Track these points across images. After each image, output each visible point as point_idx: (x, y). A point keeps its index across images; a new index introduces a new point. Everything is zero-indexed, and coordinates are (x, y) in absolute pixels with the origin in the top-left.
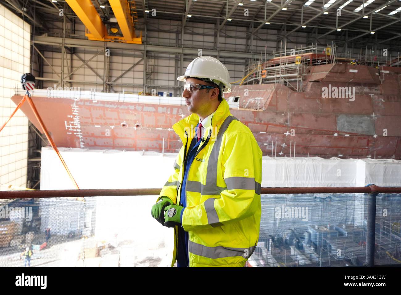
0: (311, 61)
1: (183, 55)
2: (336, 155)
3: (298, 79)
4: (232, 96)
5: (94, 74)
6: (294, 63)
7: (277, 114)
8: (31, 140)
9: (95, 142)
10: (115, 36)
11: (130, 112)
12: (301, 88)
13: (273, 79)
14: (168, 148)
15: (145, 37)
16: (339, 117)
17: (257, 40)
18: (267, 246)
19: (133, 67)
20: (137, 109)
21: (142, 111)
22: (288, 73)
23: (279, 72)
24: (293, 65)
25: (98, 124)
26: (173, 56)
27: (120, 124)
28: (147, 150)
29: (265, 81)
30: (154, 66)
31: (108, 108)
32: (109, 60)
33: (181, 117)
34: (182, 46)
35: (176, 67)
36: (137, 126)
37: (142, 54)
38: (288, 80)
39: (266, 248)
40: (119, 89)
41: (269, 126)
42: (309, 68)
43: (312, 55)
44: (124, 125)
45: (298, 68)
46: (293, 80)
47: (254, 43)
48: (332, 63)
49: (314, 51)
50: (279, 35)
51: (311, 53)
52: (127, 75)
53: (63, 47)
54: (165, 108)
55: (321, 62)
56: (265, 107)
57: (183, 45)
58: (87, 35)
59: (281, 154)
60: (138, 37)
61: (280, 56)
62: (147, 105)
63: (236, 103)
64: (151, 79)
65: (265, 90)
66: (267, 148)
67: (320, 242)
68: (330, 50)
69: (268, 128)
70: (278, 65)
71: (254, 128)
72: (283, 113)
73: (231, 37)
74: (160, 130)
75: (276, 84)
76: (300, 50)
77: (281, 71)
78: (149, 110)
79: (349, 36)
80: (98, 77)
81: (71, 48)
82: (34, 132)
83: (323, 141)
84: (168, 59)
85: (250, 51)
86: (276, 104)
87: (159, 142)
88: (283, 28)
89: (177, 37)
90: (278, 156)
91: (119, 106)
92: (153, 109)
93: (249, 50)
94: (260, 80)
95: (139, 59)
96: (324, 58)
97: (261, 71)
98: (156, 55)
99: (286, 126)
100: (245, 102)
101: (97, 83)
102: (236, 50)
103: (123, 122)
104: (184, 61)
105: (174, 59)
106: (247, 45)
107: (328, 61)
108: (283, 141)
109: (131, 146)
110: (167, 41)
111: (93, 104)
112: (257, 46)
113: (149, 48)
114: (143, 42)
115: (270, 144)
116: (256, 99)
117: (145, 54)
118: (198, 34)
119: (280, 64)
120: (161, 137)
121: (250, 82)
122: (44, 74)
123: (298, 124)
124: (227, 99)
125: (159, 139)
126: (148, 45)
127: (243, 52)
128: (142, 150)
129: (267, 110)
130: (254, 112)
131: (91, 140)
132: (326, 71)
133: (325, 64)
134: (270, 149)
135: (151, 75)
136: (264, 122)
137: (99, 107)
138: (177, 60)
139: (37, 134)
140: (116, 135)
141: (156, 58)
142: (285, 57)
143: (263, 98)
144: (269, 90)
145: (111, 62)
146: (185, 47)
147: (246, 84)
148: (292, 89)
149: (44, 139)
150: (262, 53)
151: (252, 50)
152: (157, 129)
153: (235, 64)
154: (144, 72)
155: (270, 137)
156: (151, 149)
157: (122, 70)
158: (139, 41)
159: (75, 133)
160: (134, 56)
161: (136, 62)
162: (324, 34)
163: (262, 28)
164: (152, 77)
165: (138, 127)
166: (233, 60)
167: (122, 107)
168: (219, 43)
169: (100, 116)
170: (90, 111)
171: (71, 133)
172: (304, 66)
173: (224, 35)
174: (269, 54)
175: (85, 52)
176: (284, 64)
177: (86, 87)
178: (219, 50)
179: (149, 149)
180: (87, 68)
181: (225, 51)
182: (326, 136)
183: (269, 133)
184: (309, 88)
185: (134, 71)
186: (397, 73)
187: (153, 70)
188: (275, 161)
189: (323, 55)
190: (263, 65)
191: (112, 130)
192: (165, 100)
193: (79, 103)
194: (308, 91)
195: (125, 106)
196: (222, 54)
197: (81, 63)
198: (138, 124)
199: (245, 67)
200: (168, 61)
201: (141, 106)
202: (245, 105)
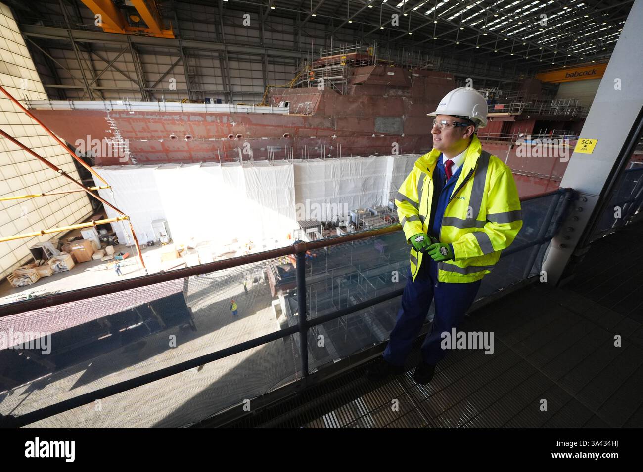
0: (355, 62)
1: (226, 53)
2: (373, 154)
3: (343, 82)
4: (283, 101)
5: (125, 78)
6: (339, 64)
7: (325, 118)
9: (146, 157)
10: (139, 27)
11: (175, 123)
12: (346, 91)
14: (225, 158)
15: (178, 29)
16: (377, 120)
17: (305, 35)
19: (172, 68)
20: (183, 119)
21: (189, 121)
22: (334, 75)
23: (326, 74)
24: (339, 66)
25: (144, 138)
26: (216, 54)
27: (169, 137)
28: (205, 162)
29: (313, 84)
30: (195, 66)
31: (150, 119)
32: (140, 60)
33: (232, 125)
34: (224, 42)
35: (222, 68)
36: (188, 138)
37: (178, 52)
38: (334, 82)
39: (319, 232)
40: (161, 96)
41: (318, 130)
42: (353, 70)
43: (356, 55)
44: (173, 138)
45: (343, 70)
46: (339, 82)
47: (302, 39)
48: (374, 64)
49: (358, 50)
50: (326, 30)
51: (355, 53)
52: (166, 79)
53: (73, 43)
54: (214, 117)
55: (364, 63)
56: (314, 111)
57: (225, 40)
59: (330, 155)
60: (167, 28)
61: (326, 56)
62: (194, 114)
63: (287, 109)
64: (196, 83)
65: (312, 94)
66: (318, 151)
67: (358, 221)
68: (372, 51)
69: (318, 132)
70: (325, 66)
71: (304, 133)
72: (330, 117)
73: (277, 31)
74: (213, 140)
75: (324, 87)
76: (345, 49)
77: (328, 73)
78: (196, 120)
79: (391, 36)
80: (132, 82)
81: (85, 43)
83: (363, 142)
84: (211, 59)
85: (299, 50)
86: (323, 108)
87: (215, 152)
88: (330, 22)
89: (216, 29)
90: (327, 157)
91: (161, 116)
92: (201, 119)
93: (297, 48)
94: (308, 83)
95: (176, 59)
96: (367, 59)
97: (309, 73)
98: (196, 53)
99: (333, 130)
100: (294, 107)
101: (133, 90)
102: (284, 48)
103: (172, 134)
105: (218, 58)
106: (295, 42)
107: (370, 63)
108: (331, 144)
111: (130, 116)
112: (305, 43)
113: (185, 44)
114: (175, 36)
115: (320, 148)
116: (305, 104)
117: (182, 52)
119: (327, 64)
120: (216, 148)
121: (299, 85)
123: (343, 128)
124: (278, 105)
125: (214, 149)
126: (183, 39)
127: (291, 50)
128: (200, 162)
129: (316, 114)
130: (303, 117)
131: (142, 156)
132: (368, 73)
133: (368, 65)
134: (320, 152)
135: (195, 78)
136: (314, 126)
137: (139, 119)
138: (221, 59)
140: (167, 148)
141: (197, 56)
142: (331, 57)
143: (312, 103)
144: (318, 94)
145: (143, 63)
146: (228, 43)
147: (296, 87)
148: (338, 92)
150: (309, 52)
151: (300, 48)
152: (210, 139)
153: (285, 65)
154: (185, 74)
155: (319, 141)
156: (209, 160)
157: (159, 73)
158: (170, 33)
160: (171, 55)
161: (174, 62)
162: (369, 31)
163: (309, 21)
164: (196, 80)
166: (282, 60)
167: (165, 117)
168: (266, 38)
169: (143, 129)
170: (130, 124)
172: (349, 68)
173: (270, 28)
174: (317, 53)
175: (107, 50)
176: (330, 65)
178: (266, 47)
179: (207, 161)
180: (115, 71)
181: (272, 48)
182: (366, 137)
183: (319, 137)
184: (353, 92)
185: (174, 74)
186: (425, 77)
187: (195, 72)
188: (324, 162)
189: (366, 56)
190: (310, 66)
191: (162, 144)
192: (213, 107)
193: (114, 115)
194: (352, 94)
195: (168, 116)
196: (271, 52)
197: (105, 64)
198: (189, 135)
199: (294, 67)
200: (211, 61)
201: (186, 115)
202: (295, 110)
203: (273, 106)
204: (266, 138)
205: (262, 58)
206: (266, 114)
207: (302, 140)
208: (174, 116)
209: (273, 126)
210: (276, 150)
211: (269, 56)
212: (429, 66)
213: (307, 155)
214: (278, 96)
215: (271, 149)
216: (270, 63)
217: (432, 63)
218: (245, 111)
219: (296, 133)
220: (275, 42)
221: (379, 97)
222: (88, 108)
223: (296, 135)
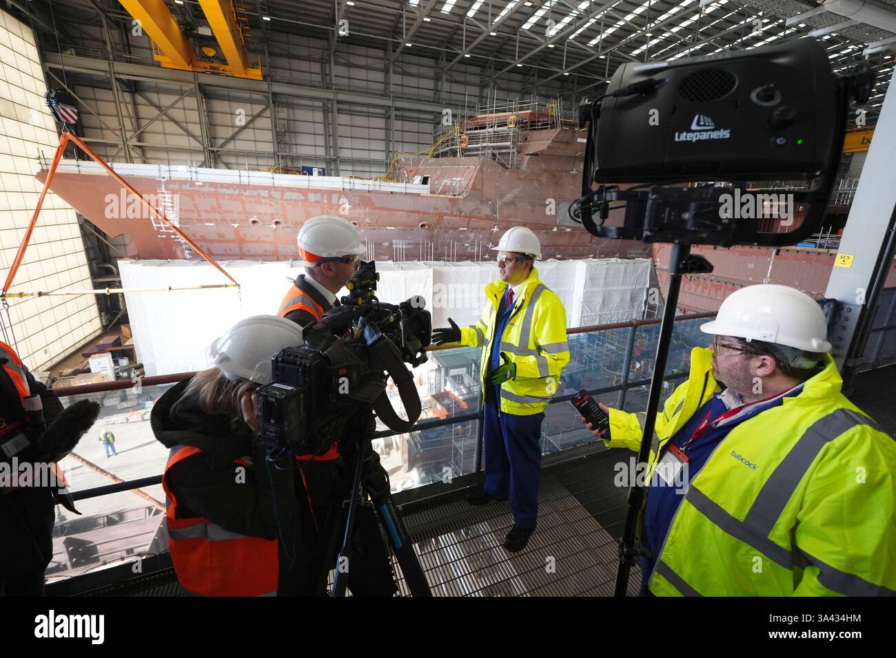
0: (529, 124)
1: (335, 102)
2: (553, 256)
3: (511, 151)
4: (419, 176)
5: (181, 131)
6: (506, 125)
7: (482, 202)
8: (90, 248)
10: (213, 62)
11: (262, 201)
12: (515, 164)
13: (477, 149)
15: (268, 67)
16: (560, 206)
17: (451, 82)
19: (252, 121)
20: (273, 196)
21: (282, 199)
22: (498, 141)
23: (485, 138)
24: (505, 128)
25: (210, 221)
26: (319, 104)
27: (248, 221)
29: (466, 152)
30: (287, 119)
31: (224, 194)
32: (207, 107)
34: (334, 87)
35: (326, 123)
36: (277, 223)
37: (264, 98)
38: (497, 151)
40: (232, 160)
41: (472, 219)
42: (525, 134)
43: (531, 113)
44: (254, 222)
45: (511, 134)
46: (504, 151)
47: (446, 87)
48: (557, 127)
49: (534, 107)
50: (483, 75)
51: (530, 111)
52: (242, 136)
53: (114, 79)
54: (319, 195)
55: (542, 126)
56: (467, 192)
57: (336, 85)
58: (156, 58)
59: (486, 257)
60: (254, 66)
61: (486, 113)
62: (290, 189)
63: (426, 186)
64: (286, 144)
65: (465, 167)
66: (469, 249)
68: (554, 108)
69: (471, 222)
70: (485, 128)
71: (451, 223)
72: (490, 200)
73: (410, 75)
75: (482, 158)
76: (515, 104)
77: (488, 138)
78: (293, 198)
79: (578, 84)
80: (191, 138)
81: (129, 80)
82: (93, 234)
84: (311, 110)
85: (441, 101)
86: (480, 188)
88: (488, 65)
89: (323, 69)
90: (484, 260)
91: (242, 190)
92: (300, 197)
93: (439, 98)
94: (458, 150)
95: (263, 107)
96: (546, 119)
97: (460, 136)
98: (290, 101)
99: (494, 219)
100: (437, 184)
101: (190, 150)
102: (420, 98)
103: (252, 217)
104: (338, 113)
105: (321, 109)
106: (436, 90)
107: (551, 124)
108: (490, 240)
109: (268, 253)
110: (307, 76)
111: (196, 188)
112: (450, 93)
113: (277, 88)
114: (264, 77)
115: (472, 244)
116: (453, 180)
117: (271, 101)
118: (358, 67)
119: (487, 125)
121: (443, 152)
122: (87, 131)
123: (509, 217)
124: (411, 180)
126: (273, 81)
127: (428, 101)
128: (289, 260)
129: (469, 196)
130: (451, 200)
132: (548, 140)
133: (547, 128)
134: (472, 251)
135: (285, 136)
136: (465, 213)
137: (209, 194)
138: (326, 111)
139: (97, 238)
140: (243, 237)
141: (291, 106)
142: (494, 115)
143: (463, 179)
144: (472, 167)
145: (210, 112)
146: (339, 90)
147: (437, 156)
148: (503, 165)
149: (113, 245)
151: (444, 99)
153: (419, 122)
154: (272, 130)
155: (472, 235)
157: (233, 127)
158: (257, 73)
159: (172, 237)
160: (253, 102)
161: (255, 113)
162: (546, 78)
163: (459, 62)
164: (287, 139)
165: (278, 225)
166: (416, 115)
167: (248, 193)
168: (394, 84)
169: (212, 208)
170: (193, 199)
171: (164, 236)
172: (520, 131)
173: (400, 70)
174: (471, 107)
175: (159, 91)
176: (492, 127)
177: (172, 156)
178: (394, 98)
180: (167, 121)
181: (403, 99)
182: (543, 231)
183: (472, 229)
184: (525, 165)
185: (254, 129)
187: (286, 127)
188: (479, 267)
189: (545, 115)
190: (463, 127)
191: (237, 231)
192: (317, 181)
193: (171, 186)
194: (524, 168)
195: (252, 191)
196: (399, 104)
197: (154, 112)
198: (278, 220)
199: (432, 126)
200: (311, 113)
201: (279, 191)
202: (438, 189)
203: (403, 182)
204: (393, 228)
205: (386, 111)
206: (396, 193)
207: (447, 232)
208: (260, 191)
209: (406, 211)
210: (407, 246)
211: (397, 109)
213: (453, 256)
214: (411, 168)
215: (399, 244)
216: (397, 118)
218: (366, 188)
219: (439, 222)
220: (406, 90)
221: (564, 174)
222: (134, 174)
223: (438, 224)
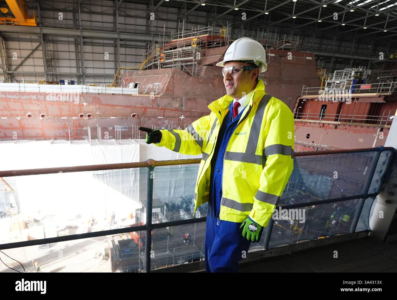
0: (206, 44)
1: (82, 38)
3: (193, 63)
4: (132, 82)
6: (190, 45)
7: (173, 99)
9: (5, 134)
11: (32, 102)
12: (196, 72)
13: (171, 63)
14: (75, 136)
15: (40, 18)
18: (162, 211)
19: (32, 53)
20: (39, 99)
21: (45, 100)
22: (185, 57)
23: (176, 55)
24: (190, 48)
25: (4, 116)
26: (72, 39)
27: (25, 115)
28: (56, 139)
29: (163, 65)
30: (53, 51)
31: (11, 98)
32: (5, 46)
33: (84, 105)
34: (81, 28)
35: (77, 52)
36: (43, 116)
37: (39, 38)
38: (184, 64)
39: (162, 212)
41: (166, 110)
42: (204, 51)
43: (208, 37)
44: (29, 116)
45: (194, 51)
46: (189, 63)
47: (154, 23)
48: (226, 45)
49: (210, 32)
50: (179, 13)
51: (207, 35)
52: (26, 63)
55: (216, 45)
56: (163, 92)
57: (81, 26)
60: (31, 18)
61: (177, 38)
63: (136, 89)
64: (52, 66)
65: (162, 75)
68: (225, 32)
69: (165, 112)
70: (175, 48)
71: (152, 113)
72: (179, 98)
74: (65, 119)
75: (173, 69)
76: (197, 31)
77: (179, 55)
84: (67, 44)
85: (150, 33)
86: (172, 89)
87: (66, 130)
88: (183, 6)
89: (74, 16)
91: (21, 96)
93: (149, 31)
94: (158, 64)
95: (38, 44)
96: (219, 40)
97: (160, 55)
98: (55, 38)
99: (181, 110)
100: (144, 88)
102: (137, 32)
103: (28, 113)
104: (84, 45)
105: (74, 43)
106: (148, 26)
107: (222, 44)
108: (178, 124)
109: (40, 136)
110: (64, 22)
112: (157, 27)
113: (46, 31)
114: (37, 24)
116: (154, 85)
117: (42, 38)
118: (97, 13)
119: (178, 46)
120: (67, 126)
121: (149, 66)
123: (191, 109)
124: (127, 86)
125: (65, 127)
126: (43, 27)
127: (143, 34)
128: (51, 139)
129: (164, 95)
130: (152, 98)
131: (1, 132)
132: (219, 54)
133: (219, 46)
135: (52, 61)
136: (162, 107)
137: (2, 99)
138: (77, 44)
140: (24, 125)
141: (55, 42)
142: (182, 39)
143: (161, 84)
144: (167, 75)
145: (7, 49)
146: (84, 29)
147: (146, 69)
148: (188, 73)
150: (161, 35)
151: (152, 32)
152: (62, 118)
153: (136, 48)
154: (43, 58)
155: (166, 122)
156: (59, 138)
157: (21, 57)
158: (33, 22)
160: (31, 41)
161: (34, 48)
162: (222, 13)
163: (162, 5)
164: (53, 63)
165: (44, 117)
166: (134, 43)
167: (24, 97)
168: (119, 24)
169: (5, 107)
172: (200, 49)
173: (124, 14)
174: (168, 35)
176: (181, 47)
178: (119, 32)
181: (125, 32)
183: (166, 118)
184: (203, 73)
185: (33, 58)
186: (281, 56)
187: (52, 57)
189: (218, 37)
190: (161, 48)
191: (20, 121)
192: (67, 88)
194: (203, 75)
195: (27, 96)
196: (123, 36)
198: (43, 114)
199: (145, 50)
200: (67, 46)
201: (43, 95)
202: (144, 91)
203: (122, 87)
204: (114, 118)
205: (115, 42)
206: (116, 94)
207: (149, 120)
208: (31, 96)
209: (122, 106)
210: (124, 130)
211: (121, 40)
212: (287, 46)
214: (128, 78)
215: (118, 129)
216: (121, 46)
217: (289, 43)
218: (96, 91)
219: (144, 113)
220: (127, 27)
223: (143, 115)
